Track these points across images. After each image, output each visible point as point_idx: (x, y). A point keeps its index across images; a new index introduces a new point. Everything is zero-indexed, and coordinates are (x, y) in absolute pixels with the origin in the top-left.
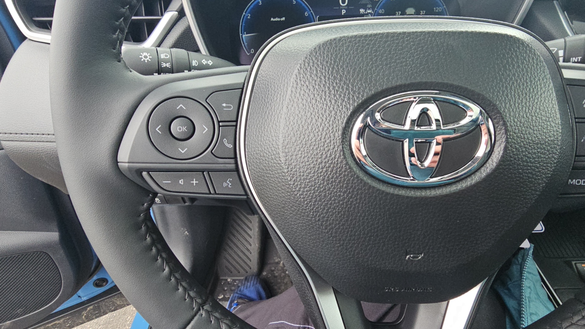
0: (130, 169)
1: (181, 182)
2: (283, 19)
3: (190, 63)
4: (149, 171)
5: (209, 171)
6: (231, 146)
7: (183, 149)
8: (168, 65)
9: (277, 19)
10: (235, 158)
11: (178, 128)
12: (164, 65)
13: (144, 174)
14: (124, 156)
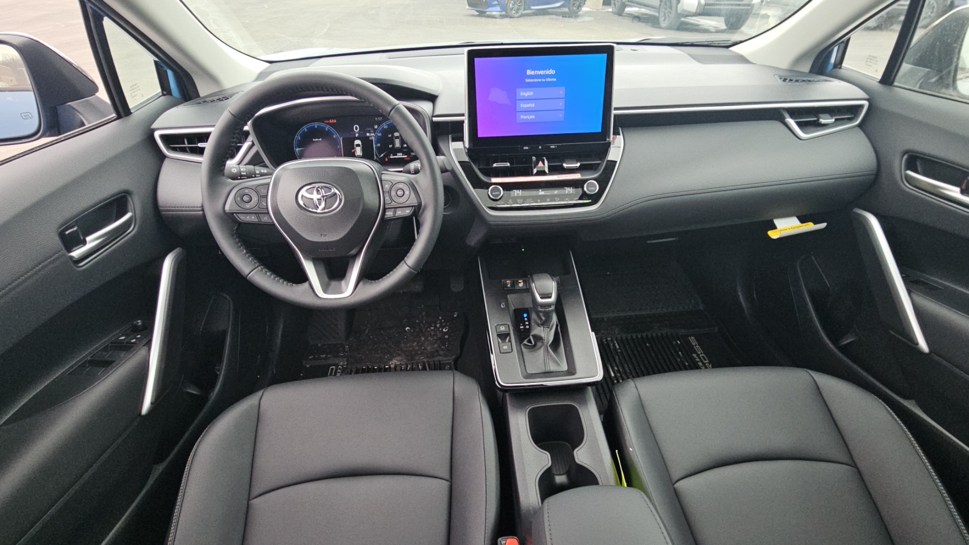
0: (229, 213)
1: (248, 217)
2: (321, 139)
3: (255, 172)
4: (236, 213)
5: (258, 213)
6: (265, 204)
7: (248, 206)
8: (245, 173)
9: (317, 140)
10: (267, 209)
11: (246, 198)
12: (243, 173)
13: (235, 215)
14: (227, 208)
